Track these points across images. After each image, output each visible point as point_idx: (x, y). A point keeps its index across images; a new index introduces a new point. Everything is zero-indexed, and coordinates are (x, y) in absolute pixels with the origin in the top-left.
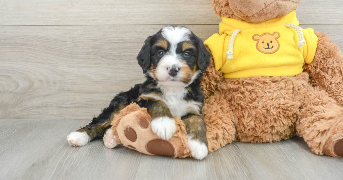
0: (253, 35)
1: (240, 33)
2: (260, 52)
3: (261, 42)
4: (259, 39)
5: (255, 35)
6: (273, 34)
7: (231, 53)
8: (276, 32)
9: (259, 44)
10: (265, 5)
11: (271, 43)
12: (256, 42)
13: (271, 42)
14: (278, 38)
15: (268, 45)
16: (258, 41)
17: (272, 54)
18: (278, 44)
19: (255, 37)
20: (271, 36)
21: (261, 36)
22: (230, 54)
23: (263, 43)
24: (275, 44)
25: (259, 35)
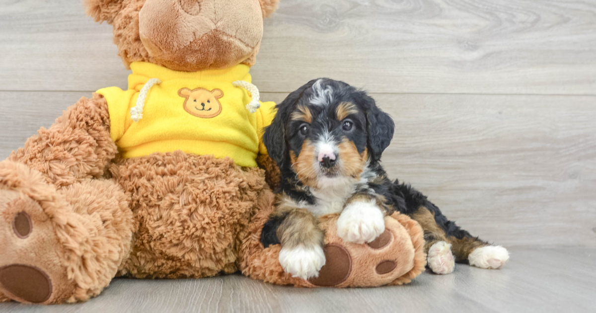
0: (180, 88)
1: (158, 84)
2: (188, 114)
3: (191, 100)
4: (188, 94)
5: (182, 89)
6: (211, 91)
7: (139, 111)
8: (218, 89)
9: (188, 102)
10: (195, 35)
11: (208, 103)
12: (184, 99)
13: (208, 101)
14: (220, 98)
15: (203, 104)
16: (187, 98)
17: (208, 119)
18: (219, 106)
19: (182, 92)
20: (208, 93)
21: (192, 91)
22: (136, 111)
23: (195, 101)
24: (214, 105)
25: (189, 90)
